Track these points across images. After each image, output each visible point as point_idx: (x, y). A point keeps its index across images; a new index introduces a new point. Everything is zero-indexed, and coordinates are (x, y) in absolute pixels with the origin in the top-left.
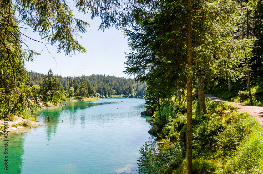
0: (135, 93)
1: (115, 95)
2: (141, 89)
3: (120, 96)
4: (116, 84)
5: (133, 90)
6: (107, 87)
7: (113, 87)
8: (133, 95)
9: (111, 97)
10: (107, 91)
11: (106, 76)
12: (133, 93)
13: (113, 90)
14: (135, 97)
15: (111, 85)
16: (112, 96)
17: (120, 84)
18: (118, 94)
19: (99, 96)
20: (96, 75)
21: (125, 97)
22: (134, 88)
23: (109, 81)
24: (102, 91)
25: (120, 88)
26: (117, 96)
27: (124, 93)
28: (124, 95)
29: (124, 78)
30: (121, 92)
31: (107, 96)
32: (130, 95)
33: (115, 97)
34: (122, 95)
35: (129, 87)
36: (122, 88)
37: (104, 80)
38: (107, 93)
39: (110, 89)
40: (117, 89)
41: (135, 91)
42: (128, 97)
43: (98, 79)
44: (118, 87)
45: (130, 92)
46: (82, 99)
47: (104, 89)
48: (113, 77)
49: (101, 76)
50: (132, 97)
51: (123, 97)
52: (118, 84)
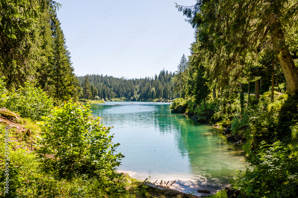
0: (138, 96)
1: (115, 98)
2: (145, 90)
3: (121, 99)
4: (116, 85)
5: (135, 92)
6: (106, 89)
7: (113, 89)
8: (135, 98)
9: (111, 101)
10: (106, 93)
11: (103, 76)
12: (135, 96)
13: (113, 93)
14: (138, 100)
15: (110, 87)
16: (112, 99)
17: (120, 85)
18: (119, 97)
19: (98, 99)
20: (91, 75)
21: (127, 101)
22: (136, 90)
23: (107, 82)
24: (101, 93)
25: (121, 90)
26: (117, 99)
27: (126, 95)
28: (126, 98)
29: (124, 79)
30: (122, 95)
31: (107, 99)
32: (132, 98)
33: (115, 101)
34: (123, 98)
35: (131, 89)
36: (123, 90)
37: (101, 81)
38: (106, 96)
39: (110, 91)
40: (117, 91)
41: (138, 93)
42: (130, 100)
43: (95, 80)
45: (132, 95)
46: (86, 101)
47: (104, 91)
48: (111, 77)
49: (98, 75)
50: (134, 100)
51: (125, 100)
52: (118, 85)
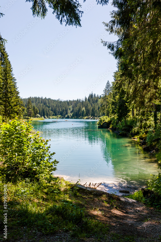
0: (71, 114)
1: (52, 116)
2: (77, 110)
3: (58, 117)
4: (54, 106)
5: (69, 111)
6: (45, 109)
7: (51, 108)
8: (69, 116)
9: (49, 118)
10: (45, 112)
11: (43, 98)
12: (69, 114)
13: (51, 112)
14: (72, 118)
15: (49, 107)
16: (50, 117)
17: (57, 105)
18: (56, 115)
19: (39, 117)
20: (33, 97)
21: (62, 118)
22: (70, 109)
23: (46, 103)
24: (41, 112)
25: (58, 109)
26: (54, 117)
27: (61, 114)
28: (61, 116)
29: (60, 100)
30: (58, 114)
31: (46, 116)
32: (66, 116)
33: (53, 118)
34: (59, 116)
35: (66, 108)
36: (59, 110)
37: (42, 102)
38: (45, 114)
39: (48, 110)
40: (54, 111)
41: (71, 112)
42: (65, 117)
43: (36, 101)
44: (55, 109)
45: (67, 113)
46: (29, 119)
47: (43, 110)
48: (49, 99)
49: (38, 98)
50: (68, 118)
51: (60, 118)
52: (55, 106)
